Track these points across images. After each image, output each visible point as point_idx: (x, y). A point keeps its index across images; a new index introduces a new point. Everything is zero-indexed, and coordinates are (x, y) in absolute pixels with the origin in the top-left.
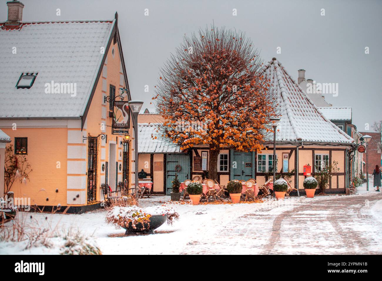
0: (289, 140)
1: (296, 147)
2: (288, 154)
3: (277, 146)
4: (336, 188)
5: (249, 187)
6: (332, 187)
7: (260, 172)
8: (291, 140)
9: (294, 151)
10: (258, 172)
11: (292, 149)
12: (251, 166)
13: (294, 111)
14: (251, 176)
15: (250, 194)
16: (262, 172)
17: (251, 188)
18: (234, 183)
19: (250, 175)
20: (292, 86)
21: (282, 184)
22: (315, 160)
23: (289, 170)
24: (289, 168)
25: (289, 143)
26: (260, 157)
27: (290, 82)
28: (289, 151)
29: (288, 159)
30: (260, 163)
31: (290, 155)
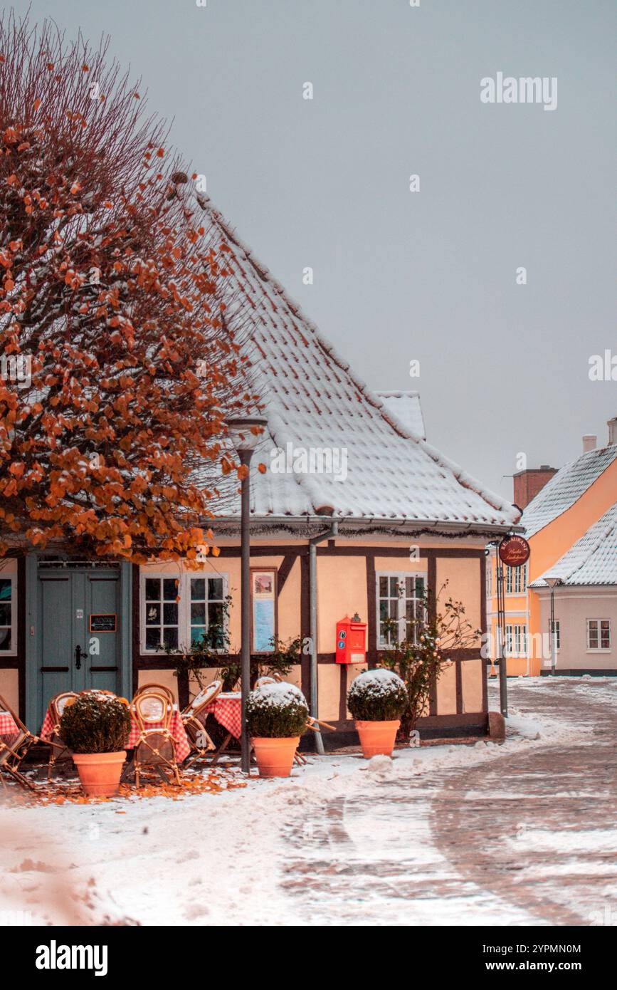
0: (279, 514)
1: (306, 543)
2: (271, 575)
3: (255, 540)
4: (453, 711)
5: (149, 720)
6: (441, 711)
7: (152, 652)
8: (288, 513)
9: (298, 558)
10: (145, 651)
11: (289, 553)
12: (113, 628)
13: (281, 393)
14: (115, 669)
15: (156, 751)
16: (162, 653)
17: (161, 724)
18: (95, 708)
19: (111, 664)
20: (259, 292)
21: (287, 702)
22: (378, 598)
23: (277, 641)
24: (276, 635)
25: (280, 526)
26: (153, 586)
27: (249, 275)
28: (277, 561)
29: (272, 594)
30: (153, 613)
31: (282, 576)
